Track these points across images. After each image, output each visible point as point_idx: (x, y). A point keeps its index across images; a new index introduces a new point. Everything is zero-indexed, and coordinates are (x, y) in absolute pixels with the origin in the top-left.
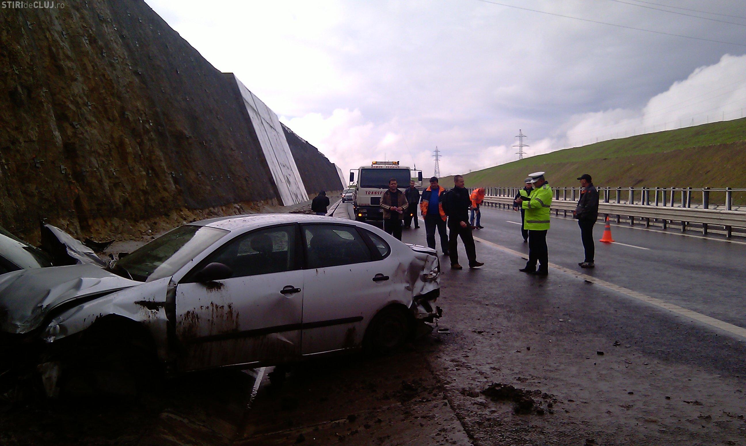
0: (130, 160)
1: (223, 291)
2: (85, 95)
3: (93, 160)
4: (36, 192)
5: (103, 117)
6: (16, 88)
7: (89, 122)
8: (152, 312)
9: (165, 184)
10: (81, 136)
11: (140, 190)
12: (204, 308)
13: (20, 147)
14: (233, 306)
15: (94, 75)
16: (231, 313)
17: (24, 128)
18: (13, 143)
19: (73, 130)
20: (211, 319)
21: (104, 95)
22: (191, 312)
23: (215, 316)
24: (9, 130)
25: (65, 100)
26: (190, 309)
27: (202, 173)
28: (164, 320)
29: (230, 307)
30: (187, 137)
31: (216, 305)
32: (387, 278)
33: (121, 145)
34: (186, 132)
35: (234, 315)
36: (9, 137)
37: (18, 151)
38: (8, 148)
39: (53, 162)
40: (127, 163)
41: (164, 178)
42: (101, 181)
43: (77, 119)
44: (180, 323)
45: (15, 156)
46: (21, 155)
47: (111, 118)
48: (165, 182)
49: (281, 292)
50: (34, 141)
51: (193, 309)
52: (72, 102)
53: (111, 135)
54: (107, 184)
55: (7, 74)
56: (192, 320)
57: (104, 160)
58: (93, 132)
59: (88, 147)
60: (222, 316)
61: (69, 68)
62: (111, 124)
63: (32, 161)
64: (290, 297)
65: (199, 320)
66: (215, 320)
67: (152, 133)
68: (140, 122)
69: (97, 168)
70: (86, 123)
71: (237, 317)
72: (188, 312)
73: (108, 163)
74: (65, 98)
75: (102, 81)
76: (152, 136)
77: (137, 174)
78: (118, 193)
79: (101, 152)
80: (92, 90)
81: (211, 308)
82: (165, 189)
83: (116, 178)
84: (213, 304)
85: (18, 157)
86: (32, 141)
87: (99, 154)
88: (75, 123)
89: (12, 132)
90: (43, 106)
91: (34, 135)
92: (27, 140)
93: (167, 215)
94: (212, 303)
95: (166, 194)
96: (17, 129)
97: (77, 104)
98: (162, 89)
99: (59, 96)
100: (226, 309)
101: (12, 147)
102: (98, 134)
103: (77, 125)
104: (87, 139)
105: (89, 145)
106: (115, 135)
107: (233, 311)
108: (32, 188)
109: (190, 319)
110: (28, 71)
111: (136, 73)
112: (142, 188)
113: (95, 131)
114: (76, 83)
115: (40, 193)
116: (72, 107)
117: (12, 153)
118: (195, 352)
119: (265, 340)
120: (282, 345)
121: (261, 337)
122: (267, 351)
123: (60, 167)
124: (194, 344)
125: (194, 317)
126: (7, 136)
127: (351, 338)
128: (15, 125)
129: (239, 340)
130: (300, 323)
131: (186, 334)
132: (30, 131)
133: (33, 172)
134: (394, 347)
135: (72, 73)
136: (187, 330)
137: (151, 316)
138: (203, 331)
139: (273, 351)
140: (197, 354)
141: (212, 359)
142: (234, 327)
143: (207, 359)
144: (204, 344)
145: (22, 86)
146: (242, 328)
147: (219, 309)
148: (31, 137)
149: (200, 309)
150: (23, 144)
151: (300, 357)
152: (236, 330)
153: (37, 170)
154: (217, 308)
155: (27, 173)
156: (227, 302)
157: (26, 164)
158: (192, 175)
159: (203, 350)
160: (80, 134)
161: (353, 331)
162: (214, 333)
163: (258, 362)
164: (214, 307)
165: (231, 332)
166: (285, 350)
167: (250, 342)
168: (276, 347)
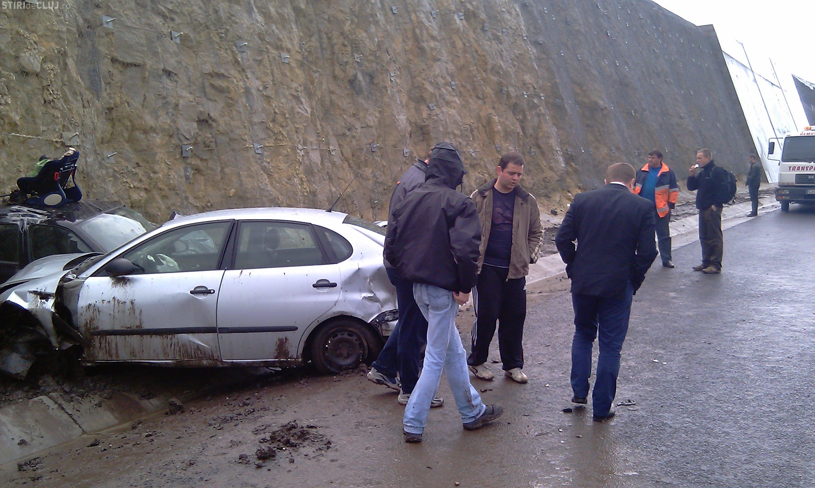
0: (498, 140)
1: (128, 288)
2: (449, 74)
4: (371, 176)
5: (471, 95)
6: (355, 76)
7: (448, 103)
9: (551, 163)
10: (435, 118)
12: (105, 302)
13: (357, 133)
14: (135, 302)
15: (465, 52)
16: (133, 309)
17: (362, 114)
18: (349, 130)
19: (429, 112)
20: (112, 313)
21: (474, 73)
22: (93, 305)
23: (116, 311)
24: (345, 116)
25: (424, 82)
26: (92, 302)
27: (618, 149)
29: (132, 303)
30: (602, 107)
31: (118, 300)
32: (334, 285)
33: (489, 122)
34: (601, 103)
35: (137, 312)
36: (345, 124)
37: (354, 137)
38: (344, 135)
39: (395, 146)
41: (551, 156)
43: (434, 100)
44: (82, 314)
45: (351, 141)
46: (356, 140)
47: (480, 96)
48: (551, 161)
49: (191, 292)
50: (372, 127)
51: (95, 302)
52: (431, 83)
53: (478, 114)
55: (347, 63)
56: (93, 313)
57: (461, 140)
59: (441, 129)
60: (124, 312)
61: (432, 49)
62: (480, 102)
63: (368, 146)
64: (201, 297)
65: (101, 313)
66: (117, 315)
67: (541, 108)
68: (524, 98)
70: (444, 104)
71: (140, 314)
72: (90, 305)
73: (468, 144)
74: (424, 79)
75: (474, 57)
76: (540, 111)
79: (457, 132)
80: (461, 69)
81: (112, 303)
82: (551, 169)
83: (475, 159)
84: (115, 299)
85: (354, 142)
86: (368, 126)
87: (455, 135)
88: (431, 105)
89: (349, 119)
90: (387, 91)
91: (372, 120)
92: (364, 125)
93: (547, 196)
94: (114, 298)
95: (549, 174)
96: (354, 115)
97: (437, 86)
98: (579, 56)
99: (419, 79)
100: (128, 305)
101: (348, 133)
102: (456, 115)
103: (433, 107)
104: (441, 120)
105: (443, 126)
106: (483, 114)
107: (136, 308)
108: (368, 172)
109: (91, 312)
110: (371, 58)
111: (536, 44)
113: (453, 112)
114: (438, 63)
115: (374, 176)
116: (430, 89)
117: (348, 139)
118: (100, 344)
119: (174, 340)
120: (196, 347)
121: (170, 336)
122: (180, 351)
123: (403, 150)
124: (97, 335)
125: (96, 310)
126: (343, 123)
127: (284, 349)
128: (352, 111)
129: (145, 336)
130: (215, 326)
131: (89, 325)
132: (367, 116)
133: (370, 156)
134: (349, 365)
135: (434, 54)
136: (89, 322)
137: (39, 305)
138: (105, 324)
139: (187, 352)
140: (103, 345)
141: (120, 352)
142: (138, 324)
143: (114, 351)
144: (108, 337)
145: (363, 72)
146: (147, 326)
147: (120, 304)
148: (368, 123)
149: (102, 303)
150: (359, 130)
151: (222, 362)
152: (140, 326)
153: (375, 155)
154: (119, 303)
155: (362, 158)
156: (131, 298)
157: (362, 149)
158: (604, 151)
159: (108, 343)
160: (434, 116)
161: (286, 341)
162: (117, 328)
163: (170, 361)
164: (116, 301)
165: (135, 328)
166: (201, 353)
167: (157, 340)
168: (189, 348)
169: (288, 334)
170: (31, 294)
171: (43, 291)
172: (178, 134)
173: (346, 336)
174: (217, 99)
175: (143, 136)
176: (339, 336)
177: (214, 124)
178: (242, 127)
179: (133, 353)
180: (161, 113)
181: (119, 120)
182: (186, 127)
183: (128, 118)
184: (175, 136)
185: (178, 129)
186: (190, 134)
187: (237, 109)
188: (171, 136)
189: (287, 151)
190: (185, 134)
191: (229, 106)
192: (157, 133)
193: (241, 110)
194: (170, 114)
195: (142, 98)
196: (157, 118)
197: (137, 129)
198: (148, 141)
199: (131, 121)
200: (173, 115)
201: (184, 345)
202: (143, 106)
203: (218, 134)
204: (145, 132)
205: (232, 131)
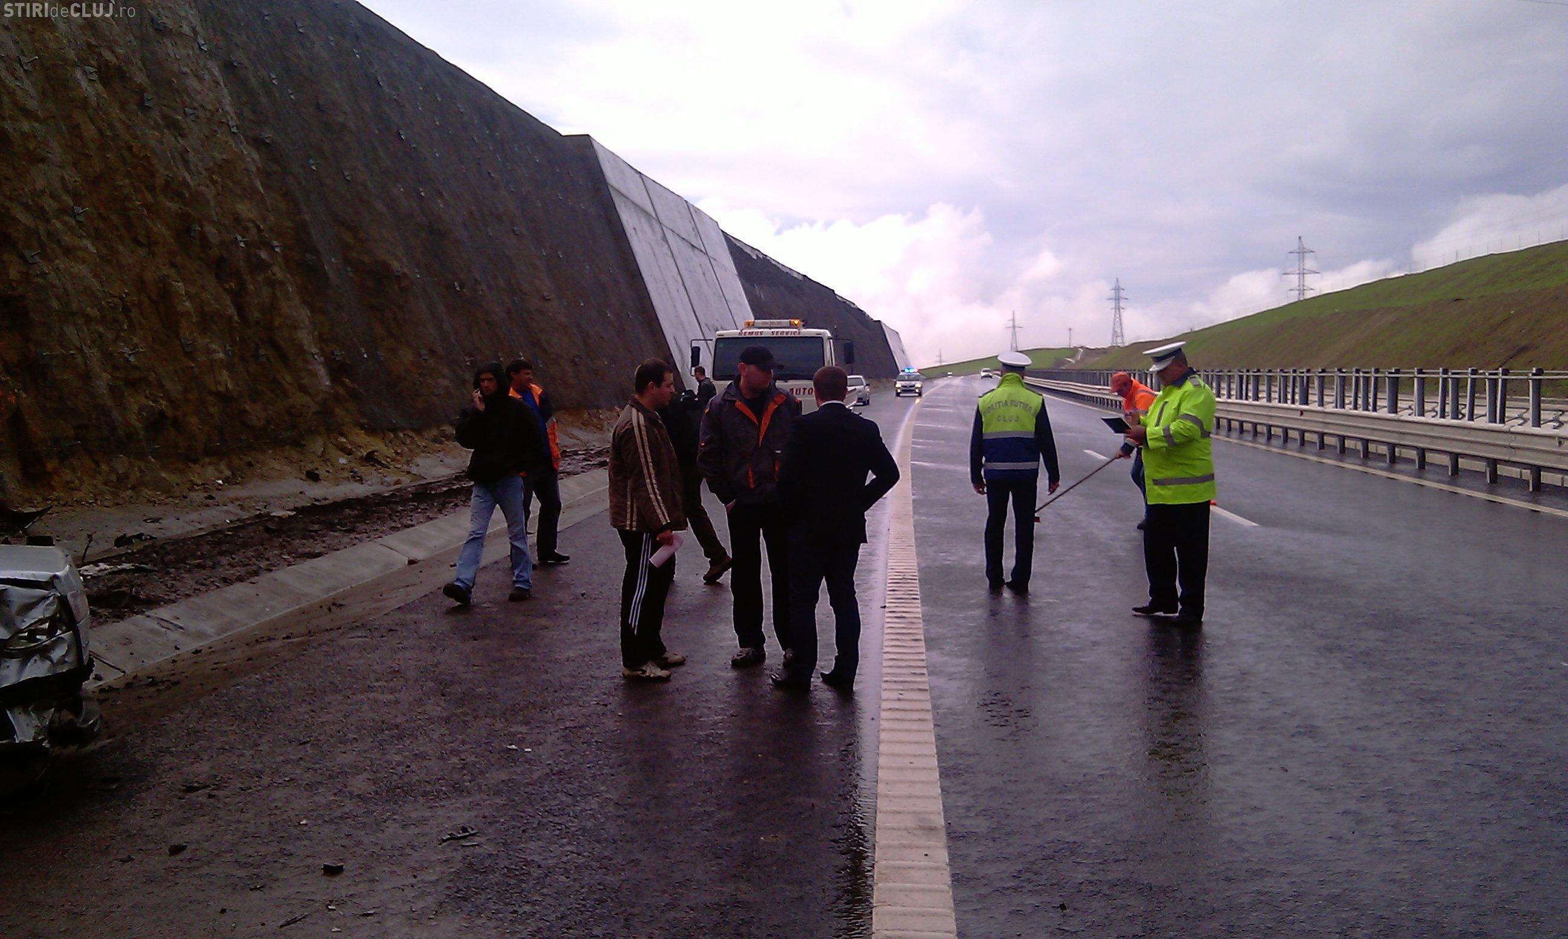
0: (187, 331)
2: (67, 191)
3: (70, 331)
7: (68, 251)
10: (41, 280)
11: (210, 393)
15: (103, 147)
19: (24, 269)
21: (126, 191)
25: (8, 204)
27: (432, 352)
30: (397, 274)
33: (165, 294)
34: (396, 265)
40: (178, 337)
41: (300, 364)
42: (86, 377)
43: (35, 243)
47: (142, 240)
48: (303, 374)
52: (26, 207)
53: (140, 276)
54: (103, 381)
57: (101, 329)
58: (76, 270)
59: (55, 304)
61: (24, 135)
62: (142, 252)
67: (276, 269)
68: (238, 246)
69: (77, 348)
70: (58, 251)
73: (118, 338)
74: (10, 199)
75: (123, 159)
76: (274, 274)
77: (202, 358)
78: (136, 402)
79: (93, 312)
80: (95, 181)
82: (303, 389)
83: (135, 367)
87: (88, 320)
88: (27, 253)
93: (296, 445)
95: (299, 399)
97: (41, 214)
98: (346, 173)
102: (90, 275)
103: (33, 256)
104: (54, 286)
105: (58, 298)
106: (149, 276)
111: (258, 143)
112: (213, 388)
113: (81, 269)
114: (41, 165)
116: (24, 218)
135: (31, 147)
158: (407, 356)
160: (37, 276)
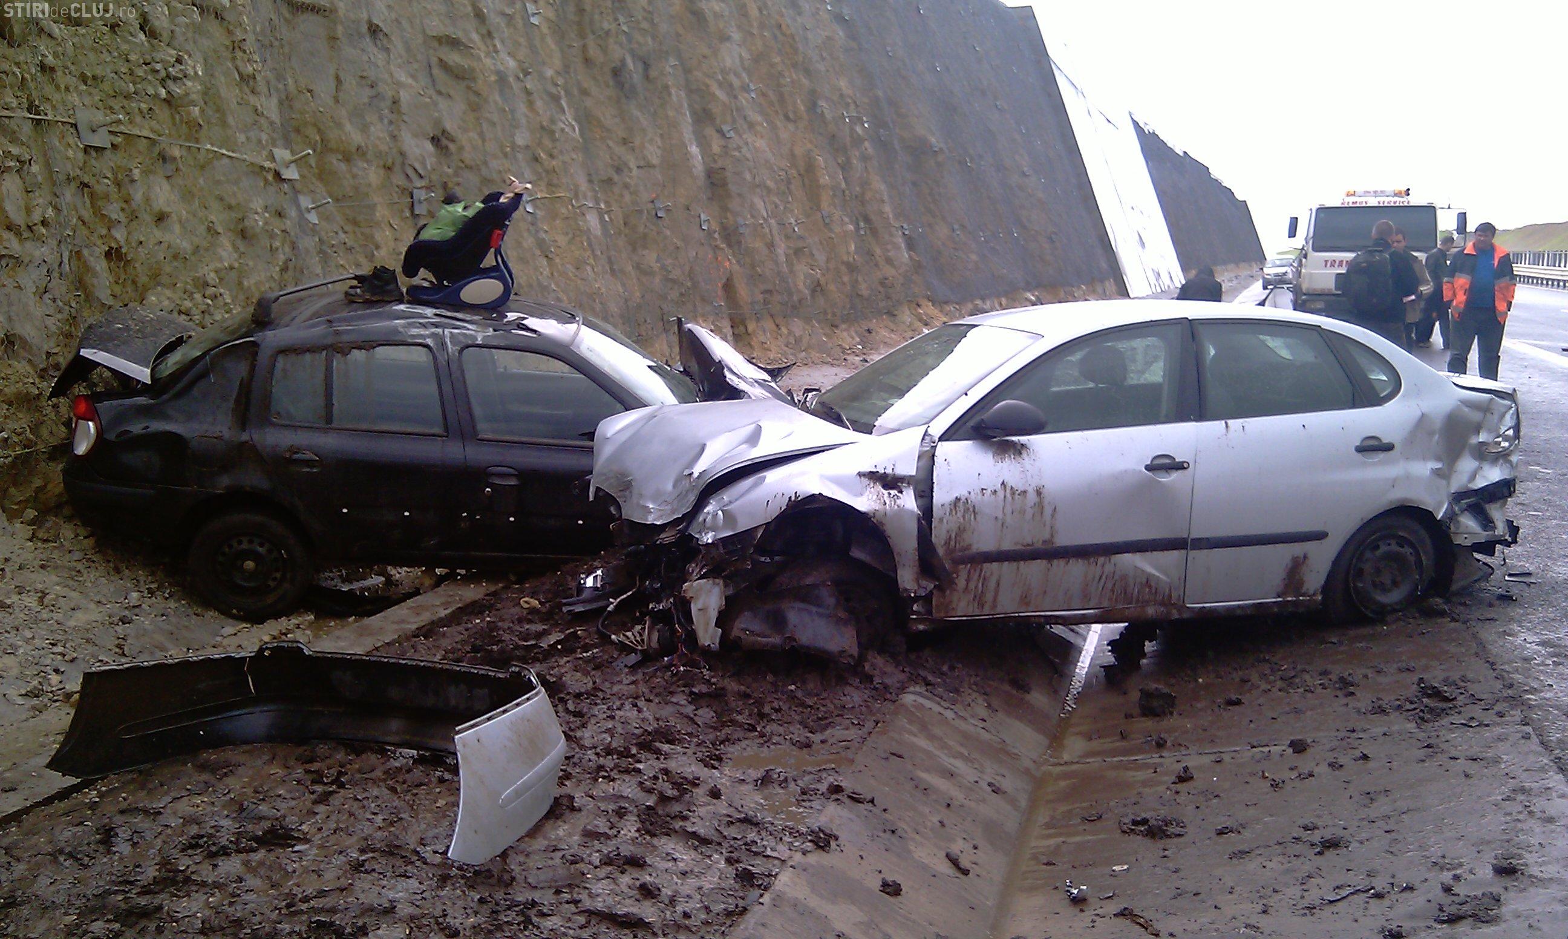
0: (825, 202)
1: (1026, 461)
2: (744, 69)
3: (758, 202)
4: (656, 266)
5: (777, 112)
6: (623, 61)
7: (751, 126)
8: (890, 494)
9: (888, 251)
10: (736, 153)
11: (843, 263)
12: (988, 493)
13: (631, 177)
14: (1044, 491)
15: (762, 26)
16: (1040, 506)
17: (637, 141)
18: (618, 170)
19: (722, 142)
20: (1000, 516)
21: (780, 69)
22: (963, 499)
23: (1008, 510)
24: (611, 143)
25: (708, 81)
26: (961, 492)
27: (963, 227)
28: (912, 512)
29: (1039, 493)
30: (936, 149)
31: (1012, 488)
32: (1389, 447)
33: (810, 168)
34: (933, 140)
35: (1048, 511)
36: (611, 158)
37: (626, 186)
38: (609, 181)
39: (687, 208)
40: (819, 209)
41: (887, 237)
42: (771, 246)
43: (729, 118)
44: (941, 520)
45: (622, 196)
46: (631, 193)
47: (791, 116)
48: (889, 247)
49: (1148, 468)
50: (654, 166)
51: (967, 494)
52: (720, 85)
53: (791, 151)
54: (781, 250)
55: (608, 33)
56: (964, 516)
57: (777, 201)
58: (757, 145)
59: (748, 177)
60: (1023, 512)
61: (715, 14)
62: (791, 127)
63: (650, 206)
64: (1165, 478)
65: (978, 517)
66: (1009, 519)
67: (867, 144)
68: (844, 122)
69: (764, 218)
70: (745, 127)
71: (1053, 516)
72: (958, 499)
73: (785, 208)
74: (708, 76)
75: (775, 37)
76: (866, 149)
77: (837, 229)
78: (802, 269)
79: (770, 183)
80: (757, 59)
81: (1001, 494)
82: (889, 261)
83: (801, 238)
84: (1005, 487)
85: (627, 198)
86: (650, 166)
87: (769, 190)
88: (725, 128)
89: (617, 148)
90: (670, 94)
91: (653, 153)
92: (642, 163)
93: (892, 315)
94: (1003, 483)
95: (890, 271)
96: (625, 142)
97: (729, 88)
98: (889, 49)
99: (698, 74)
100: (1032, 497)
101: (616, 178)
102: (767, 149)
103: (729, 131)
104: (748, 160)
105: (750, 171)
106: (799, 151)
107: (1046, 503)
108: (650, 258)
109: (959, 514)
110: (645, 25)
111: (839, 18)
112: (845, 259)
113: (761, 143)
114: (728, 44)
115: (663, 267)
116: (720, 94)
117: (616, 190)
118: (968, 581)
119: (1109, 568)
120: (1144, 580)
121: (1101, 560)
122: (1112, 590)
123: (700, 217)
124: (966, 563)
125: (968, 509)
126: (608, 157)
127: (1297, 577)
128: (621, 134)
129: (1055, 562)
130: (1185, 536)
131: (952, 543)
132: (647, 145)
133: (653, 227)
134: (1396, 603)
135: (721, 25)
136: (953, 536)
137: (888, 502)
138: (984, 540)
139: (1125, 593)
140: (972, 585)
141: (1000, 598)
142: (1047, 536)
143: (989, 597)
144: (985, 565)
145: (634, 56)
146: (1063, 540)
147: (1017, 497)
148: (650, 157)
149: (980, 495)
150: (635, 172)
151: (1182, 608)
152: (1050, 541)
153: (660, 222)
154: (1014, 494)
155: (641, 229)
156: (1034, 483)
157: (640, 212)
158: (942, 231)
159: (985, 579)
160: (735, 149)
161: (1303, 562)
162: (1007, 546)
163: (1092, 611)
164: (1008, 491)
165: (1039, 545)
166: (1150, 591)
167: (1077, 569)
168: (1131, 582)
169: (1309, 547)
170: (862, 478)
171: (889, 471)
172: (403, 164)
173: (1394, 547)
174: (452, 93)
175: (343, 166)
176: (1383, 549)
177: (452, 147)
178: (501, 155)
179: (1025, 600)
180: (371, 118)
181: (298, 131)
182: (417, 151)
183: (315, 125)
184: (397, 168)
185: (402, 154)
186: (424, 164)
187: (488, 115)
188: (389, 169)
189: (568, 209)
190: (417, 166)
191: (475, 108)
192: (368, 161)
193: (495, 118)
194: (386, 121)
195: (333, 84)
196: (364, 128)
197: (331, 150)
198: (354, 176)
199: (319, 131)
200: (391, 122)
201: (1124, 577)
202: (337, 101)
203: (461, 168)
204: (347, 158)
205: (485, 163)
